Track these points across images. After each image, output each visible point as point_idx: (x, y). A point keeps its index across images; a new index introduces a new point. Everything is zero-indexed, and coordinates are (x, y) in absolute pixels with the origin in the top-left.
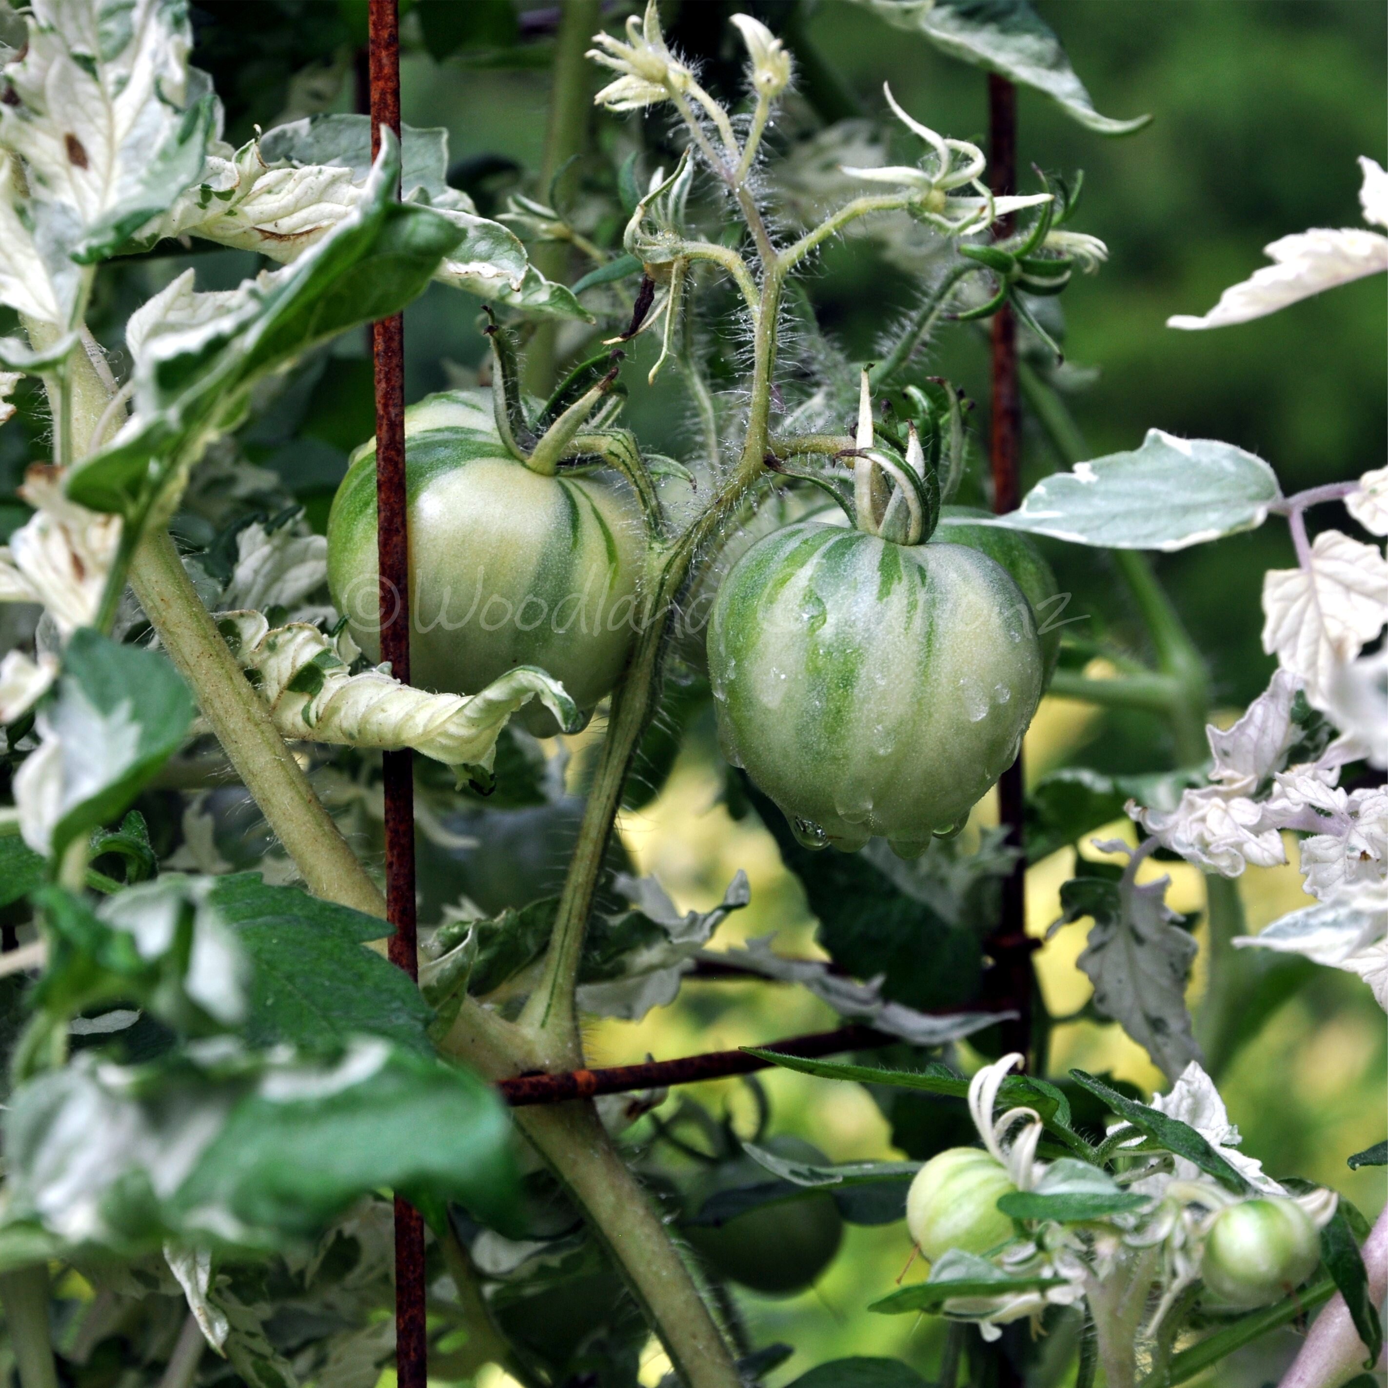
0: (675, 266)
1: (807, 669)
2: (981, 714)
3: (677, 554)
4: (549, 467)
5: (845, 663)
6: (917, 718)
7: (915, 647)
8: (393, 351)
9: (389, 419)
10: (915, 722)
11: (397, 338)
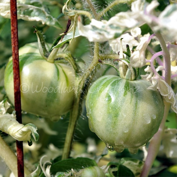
0: (75, 16)
1: (107, 113)
2: (149, 122)
3: (81, 81)
4: (52, 61)
5: (116, 111)
6: (133, 124)
7: (133, 107)
8: (15, 37)
9: (15, 53)
10: (133, 125)
11: (16, 34)
